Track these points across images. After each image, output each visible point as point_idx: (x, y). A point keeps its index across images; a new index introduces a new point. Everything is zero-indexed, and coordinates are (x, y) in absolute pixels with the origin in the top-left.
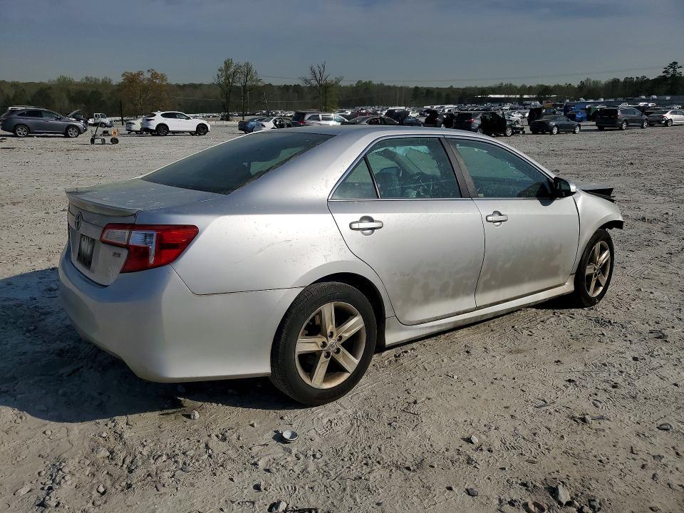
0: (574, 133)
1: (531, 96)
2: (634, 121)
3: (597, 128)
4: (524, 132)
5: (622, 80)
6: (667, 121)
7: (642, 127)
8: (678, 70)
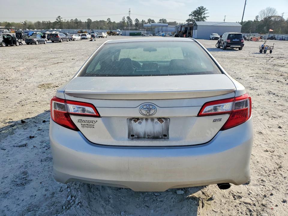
0: (45, 44)
1: (2, 27)
2: (64, 38)
3: (51, 42)
4: (22, 44)
5: (41, 22)
6: (74, 39)
7: (67, 41)
8: (61, 19)
